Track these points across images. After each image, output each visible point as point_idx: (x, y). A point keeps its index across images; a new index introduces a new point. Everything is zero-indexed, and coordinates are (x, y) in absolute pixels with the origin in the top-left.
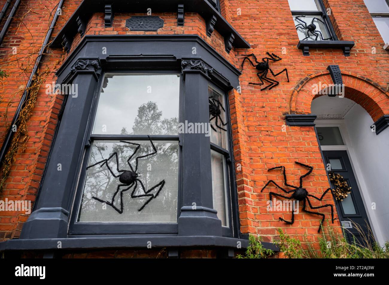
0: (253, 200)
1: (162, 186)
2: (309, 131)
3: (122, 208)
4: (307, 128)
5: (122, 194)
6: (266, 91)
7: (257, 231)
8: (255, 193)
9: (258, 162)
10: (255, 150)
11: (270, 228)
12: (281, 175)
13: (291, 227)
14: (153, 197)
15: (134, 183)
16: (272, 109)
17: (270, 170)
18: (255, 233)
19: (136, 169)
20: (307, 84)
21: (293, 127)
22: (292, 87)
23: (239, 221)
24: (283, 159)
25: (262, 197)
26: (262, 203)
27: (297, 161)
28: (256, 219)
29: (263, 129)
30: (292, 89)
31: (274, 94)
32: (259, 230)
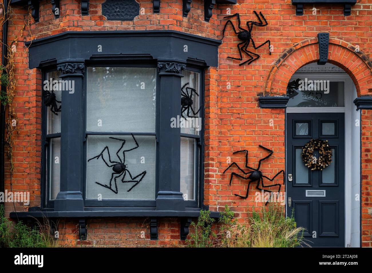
0: (216, 179)
1: (144, 175)
2: (279, 114)
3: (117, 190)
4: (278, 111)
5: (115, 180)
6: (245, 67)
7: (217, 203)
8: (219, 173)
9: (225, 145)
10: (224, 133)
11: (227, 201)
12: (243, 157)
13: (245, 200)
14: (138, 182)
15: (123, 172)
16: (247, 88)
17: (236, 153)
18: (215, 205)
19: (124, 161)
20: (290, 57)
21: (265, 109)
22: (273, 61)
23: (203, 196)
24: (249, 142)
25: (225, 177)
26: (224, 182)
27: (261, 145)
28: (218, 194)
29: (235, 111)
30: (273, 63)
31: (253, 71)
32: (219, 203)
